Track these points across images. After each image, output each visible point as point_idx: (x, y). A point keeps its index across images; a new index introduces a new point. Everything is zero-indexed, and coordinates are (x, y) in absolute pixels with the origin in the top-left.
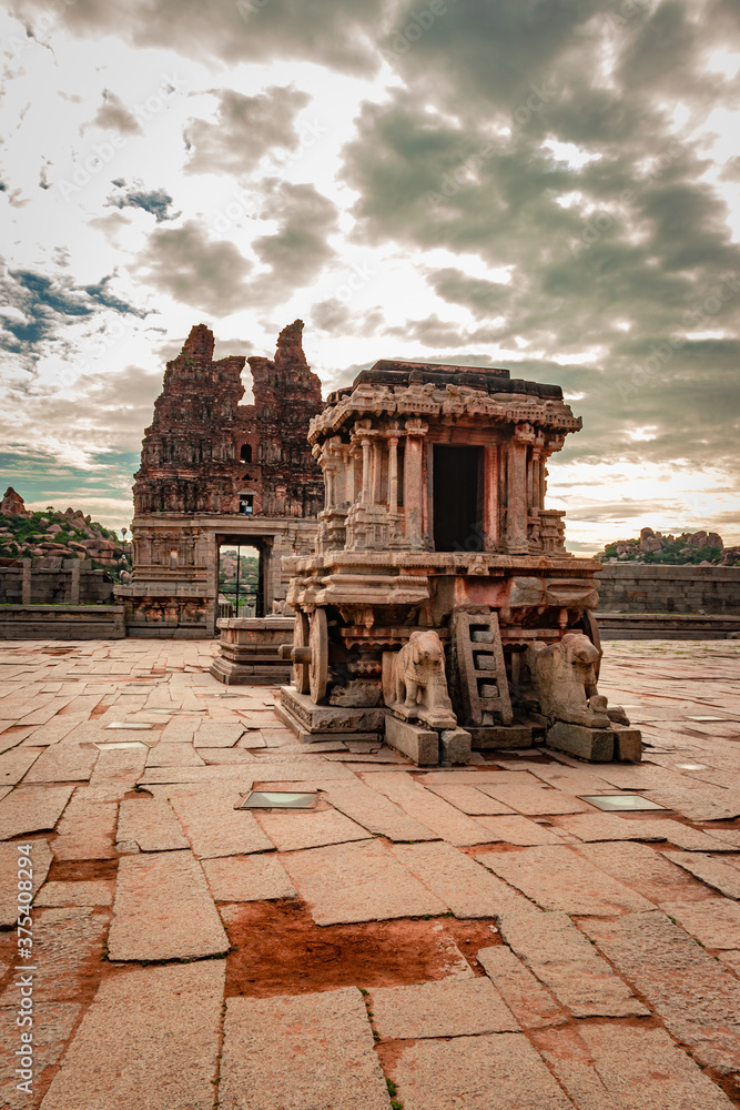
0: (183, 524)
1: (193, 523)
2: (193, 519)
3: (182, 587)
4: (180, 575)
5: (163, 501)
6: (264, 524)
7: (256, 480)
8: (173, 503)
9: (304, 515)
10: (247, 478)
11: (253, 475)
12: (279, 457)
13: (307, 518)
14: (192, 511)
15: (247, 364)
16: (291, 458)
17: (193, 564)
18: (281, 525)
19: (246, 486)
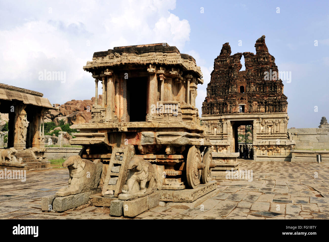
0: (219, 118)
1: (223, 117)
2: (222, 116)
3: (219, 141)
4: (218, 137)
5: (211, 110)
6: (249, 116)
7: (245, 99)
8: (215, 110)
9: (266, 111)
10: (242, 99)
11: (244, 98)
12: (255, 90)
13: (267, 113)
14: (222, 112)
15: (243, 56)
16: (260, 89)
17: (223, 133)
18: (256, 116)
19: (242, 102)
